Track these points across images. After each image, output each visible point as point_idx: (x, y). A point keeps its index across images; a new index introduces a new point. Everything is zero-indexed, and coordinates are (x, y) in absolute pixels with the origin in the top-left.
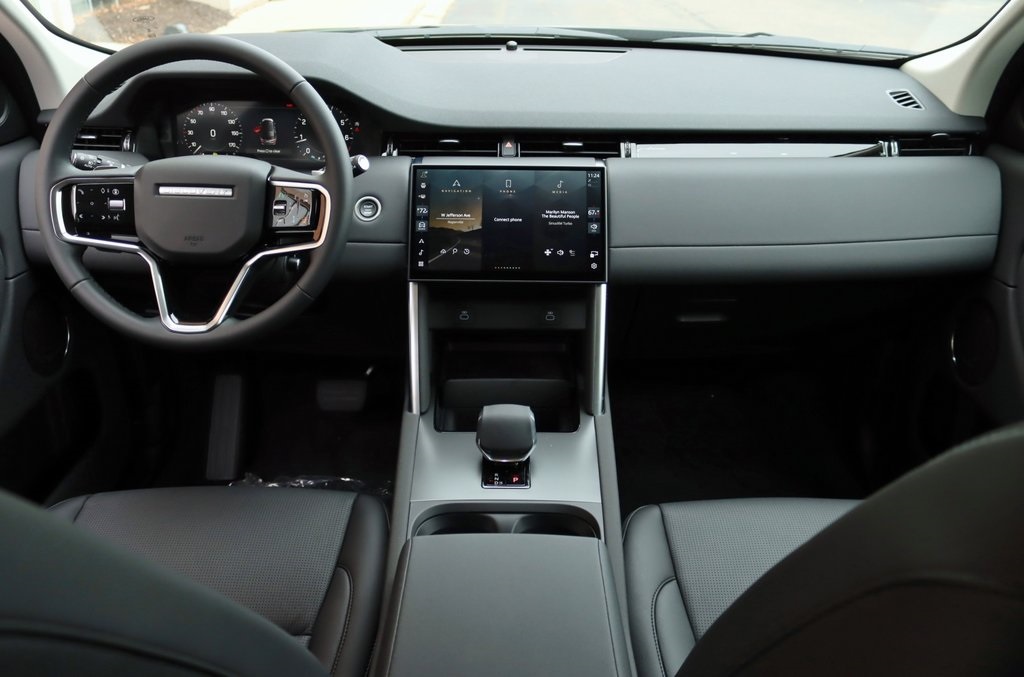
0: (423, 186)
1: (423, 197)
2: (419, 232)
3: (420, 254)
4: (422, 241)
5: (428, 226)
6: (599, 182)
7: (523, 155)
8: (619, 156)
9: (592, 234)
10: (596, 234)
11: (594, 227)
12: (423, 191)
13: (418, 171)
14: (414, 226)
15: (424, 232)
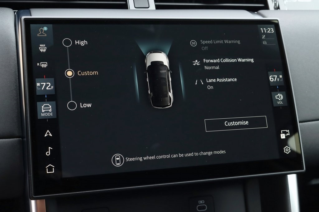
0: (43, 49)
1: (44, 65)
2: (44, 120)
3: (48, 153)
4: (48, 133)
5: (57, 109)
6: (275, 38)
7: (158, 7)
8: (266, 7)
9: (278, 107)
10: (283, 107)
11: (280, 97)
12: (43, 57)
13: (32, 26)
14: (34, 110)
15: (51, 120)
